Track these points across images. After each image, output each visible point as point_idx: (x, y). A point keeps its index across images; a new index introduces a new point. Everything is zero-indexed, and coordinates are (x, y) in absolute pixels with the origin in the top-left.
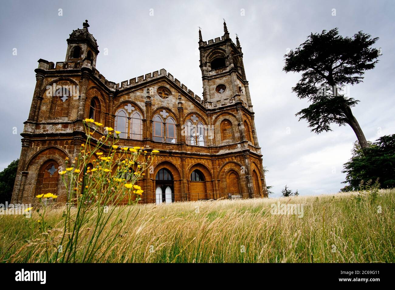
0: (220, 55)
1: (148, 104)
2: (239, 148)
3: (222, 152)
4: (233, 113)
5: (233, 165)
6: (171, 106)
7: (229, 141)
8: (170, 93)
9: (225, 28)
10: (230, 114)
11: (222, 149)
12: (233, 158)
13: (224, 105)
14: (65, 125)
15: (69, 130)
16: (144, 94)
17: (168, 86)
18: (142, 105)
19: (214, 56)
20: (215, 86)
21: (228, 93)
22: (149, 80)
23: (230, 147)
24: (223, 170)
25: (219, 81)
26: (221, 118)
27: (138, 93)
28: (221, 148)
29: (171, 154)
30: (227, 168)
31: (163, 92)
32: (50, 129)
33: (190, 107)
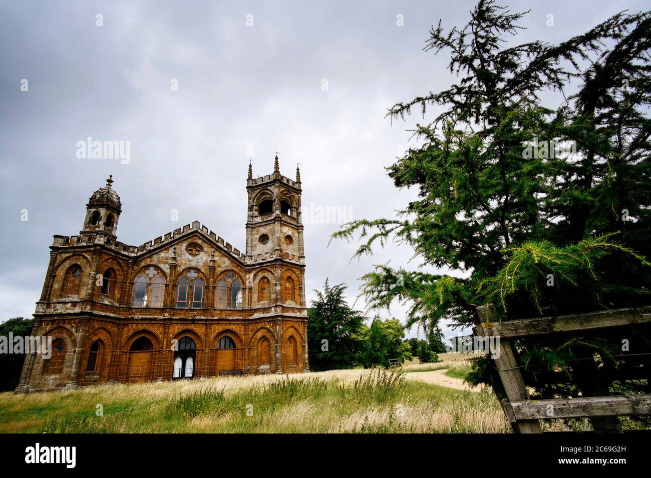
0: (268, 196)
1: (173, 267)
2: (272, 313)
3: (256, 316)
4: (272, 270)
5: (266, 331)
6: (200, 265)
7: (264, 303)
8: (202, 249)
9: (277, 163)
10: (269, 271)
11: (257, 312)
12: (266, 323)
13: (264, 259)
14: (74, 304)
15: (77, 310)
16: (170, 254)
17: (200, 242)
18: (166, 268)
19: (263, 197)
20: (258, 236)
21: (270, 245)
22: (178, 236)
23: (265, 310)
24: (255, 337)
25: (263, 230)
26: (260, 275)
27: (163, 255)
28: (256, 310)
29: (193, 321)
30: (259, 334)
31: (194, 248)
32: (60, 309)
33: (225, 263)
